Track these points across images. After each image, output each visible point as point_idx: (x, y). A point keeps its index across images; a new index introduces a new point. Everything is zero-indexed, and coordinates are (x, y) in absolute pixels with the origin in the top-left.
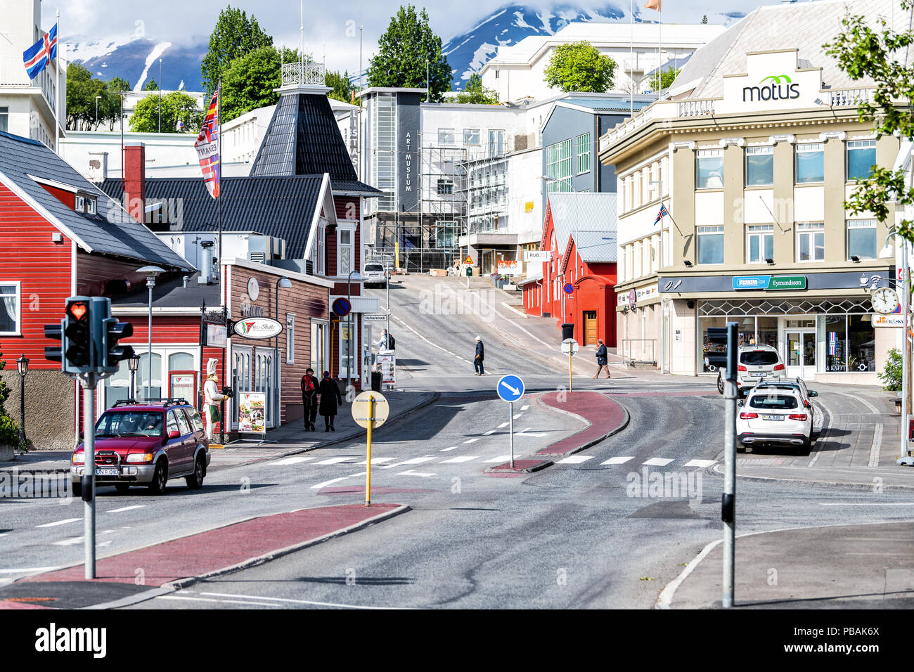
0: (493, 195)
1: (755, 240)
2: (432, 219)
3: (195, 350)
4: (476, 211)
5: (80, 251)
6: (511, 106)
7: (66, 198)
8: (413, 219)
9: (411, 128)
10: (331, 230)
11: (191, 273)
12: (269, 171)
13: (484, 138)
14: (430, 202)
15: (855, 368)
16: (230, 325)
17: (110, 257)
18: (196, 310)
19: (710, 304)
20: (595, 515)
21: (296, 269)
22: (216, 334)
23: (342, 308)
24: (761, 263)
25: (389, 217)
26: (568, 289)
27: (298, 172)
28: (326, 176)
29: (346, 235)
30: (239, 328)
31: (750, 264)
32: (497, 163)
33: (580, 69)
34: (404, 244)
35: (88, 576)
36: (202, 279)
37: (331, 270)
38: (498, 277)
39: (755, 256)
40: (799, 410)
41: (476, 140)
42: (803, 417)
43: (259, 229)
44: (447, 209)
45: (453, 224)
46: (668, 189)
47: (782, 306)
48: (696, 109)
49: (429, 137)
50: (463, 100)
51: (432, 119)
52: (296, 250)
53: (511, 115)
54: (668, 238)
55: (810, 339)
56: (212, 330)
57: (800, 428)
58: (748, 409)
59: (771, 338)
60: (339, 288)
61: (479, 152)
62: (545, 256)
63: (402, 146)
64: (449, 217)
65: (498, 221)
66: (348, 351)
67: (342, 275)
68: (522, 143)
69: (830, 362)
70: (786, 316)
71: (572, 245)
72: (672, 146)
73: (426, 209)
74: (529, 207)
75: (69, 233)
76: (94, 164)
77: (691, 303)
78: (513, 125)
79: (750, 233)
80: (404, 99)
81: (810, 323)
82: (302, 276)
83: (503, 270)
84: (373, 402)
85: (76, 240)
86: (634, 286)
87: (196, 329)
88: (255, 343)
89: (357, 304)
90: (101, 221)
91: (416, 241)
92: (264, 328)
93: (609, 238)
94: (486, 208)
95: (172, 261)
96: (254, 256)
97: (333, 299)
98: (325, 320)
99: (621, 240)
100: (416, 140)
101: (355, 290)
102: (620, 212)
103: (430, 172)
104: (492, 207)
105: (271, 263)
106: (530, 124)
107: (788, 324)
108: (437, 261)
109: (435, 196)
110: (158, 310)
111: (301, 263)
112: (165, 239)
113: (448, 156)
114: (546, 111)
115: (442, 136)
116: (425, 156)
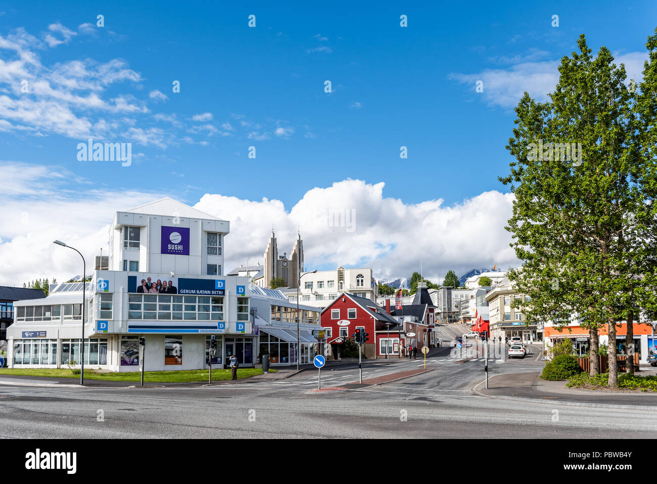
0: (466, 308)
1: (517, 315)
2: (454, 313)
3: (398, 339)
4: (463, 311)
5: (376, 320)
6: (470, 290)
7: (374, 310)
8: (450, 313)
9: (450, 295)
10: (428, 315)
11: (399, 324)
12: (416, 304)
13: (464, 296)
14: (454, 309)
15: (538, 341)
16: (405, 334)
17: (382, 321)
18: (398, 331)
19: (508, 328)
20: (472, 371)
21: (420, 323)
22: (402, 336)
23: (430, 330)
24: (519, 320)
25: (446, 312)
26: (480, 326)
27: (421, 303)
28: (427, 304)
29: (431, 316)
30: (407, 334)
31: (516, 320)
32: (467, 301)
33: (485, 282)
34: (448, 318)
35: (361, 382)
36: (401, 325)
37: (428, 323)
38: (467, 324)
39: (517, 319)
40: (521, 350)
41: (463, 297)
42: (522, 351)
43: (413, 315)
44: (457, 310)
45: (458, 313)
46: (499, 305)
47: (523, 328)
48: (504, 289)
49: (453, 296)
50: (461, 289)
51: (454, 293)
52: (420, 319)
53: (470, 291)
54: (499, 315)
55: (529, 335)
56: (401, 335)
57: (522, 353)
58: (511, 349)
59: (521, 335)
60: (429, 327)
61: (464, 299)
62: (476, 319)
63: (448, 298)
64: (458, 312)
65: (468, 313)
66: (432, 339)
67: (430, 324)
68: (472, 297)
69: (534, 340)
70: (524, 330)
71: (481, 317)
72: (499, 296)
73: (453, 311)
74: (474, 310)
75: (374, 317)
76: (381, 303)
77: (504, 328)
78: (470, 293)
79: (516, 314)
80: (448, 289)
81: (529, 332)
82: (422, 324)
83: (468, 323)
84: (426, 349)
85: (375, 318)
86: (493, 325)
87: (398, 335)
88: (411, 338)
89: (433, 330)
90: (381, 314)
91: (451, 317)
92: (412, 334)
93: (488, 315)
94: (465, 310)
95: (395, 322)
96: (411, 321)
97: (428, 329)
98: (426, 333)
99: (490, 316)
100: (451, 297)
101: (433, 327)
102: (490, 310)
103: (454, 303)
104: (466, 310)
105: (415, 322)
106: (474, 293)
107: (525, 332)
108: (455, 321)
109: (455, 308)
110: (390, 331)
111: (421, 322)
112: (394, 317)
113: (457, 300)
114: (477, 290)
115: (456, 296)
116: (453, 300)
